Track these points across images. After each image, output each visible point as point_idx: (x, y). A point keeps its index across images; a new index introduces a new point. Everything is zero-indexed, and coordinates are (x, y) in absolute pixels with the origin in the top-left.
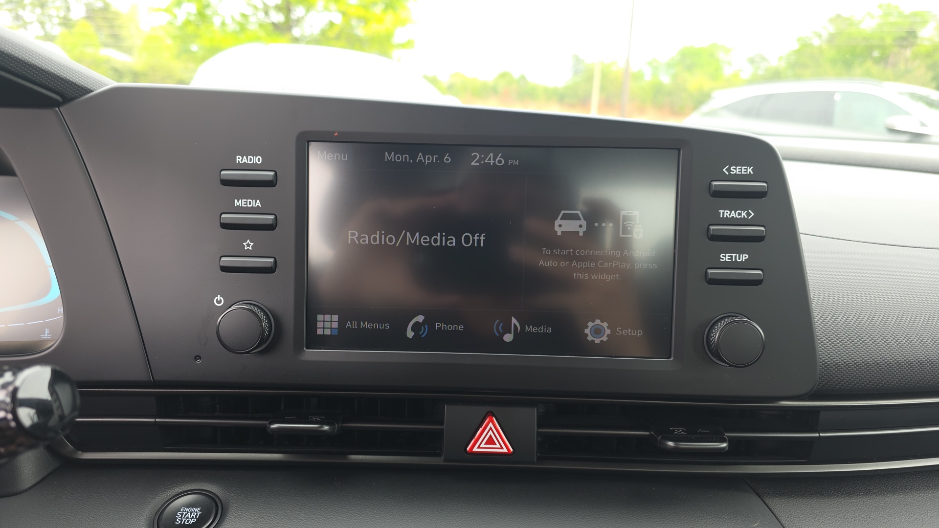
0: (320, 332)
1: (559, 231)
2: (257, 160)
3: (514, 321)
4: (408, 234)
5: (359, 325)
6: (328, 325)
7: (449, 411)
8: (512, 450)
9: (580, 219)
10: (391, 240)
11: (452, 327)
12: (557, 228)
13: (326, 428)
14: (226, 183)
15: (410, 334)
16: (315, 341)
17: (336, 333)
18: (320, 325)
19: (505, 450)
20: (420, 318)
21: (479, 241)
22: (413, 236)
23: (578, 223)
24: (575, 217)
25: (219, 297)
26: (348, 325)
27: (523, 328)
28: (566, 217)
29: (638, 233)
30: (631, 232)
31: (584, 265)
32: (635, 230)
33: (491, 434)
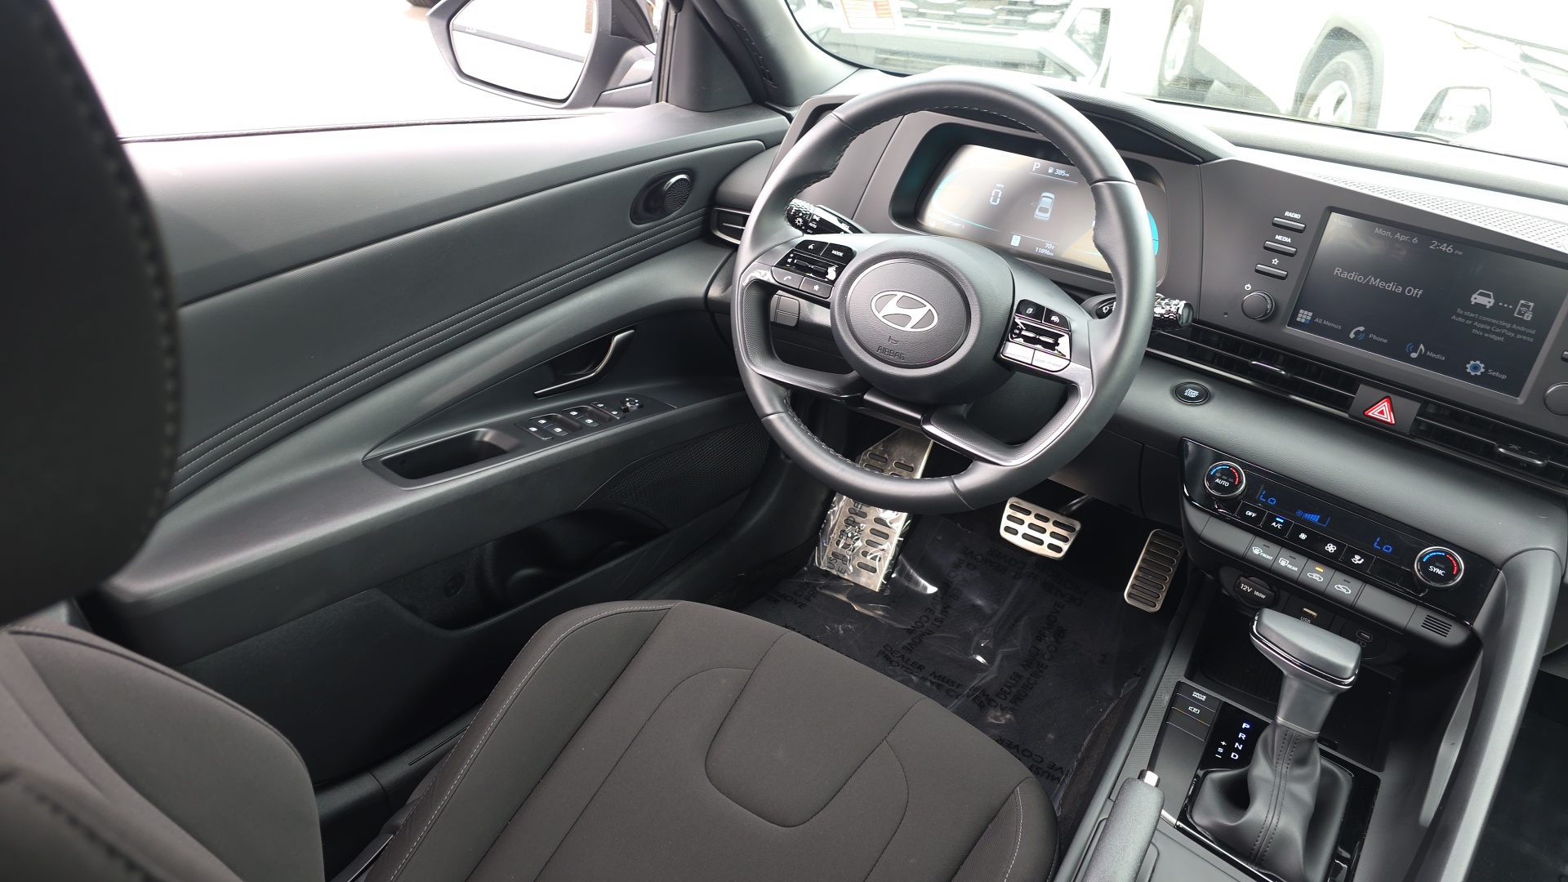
0: (1298, 319)
1: (1473, 301)
2: (1297, 216)
3: (1422, 346)
4: (1372, 278)
5: (1322, 322)
6: (1304, 317)
7: (1363, 390)
8: (1394, 422)
9: (1490, 298)
10: (1360, 279)
11: (1380, 339)
12: (1472, 299)
13: (1283, 373)
14: (1275, 225)
15: (1352, 335)
16: (1293, 323)
17: (1308, 322)
18: (1300, 315)
19: (1389, 420)
20: (1362, 329)
21: (1417, 294)
22: (1375, 280)
23: (1489, 300)
24: (1488, 296)
25: (1249, 285)
26: (1317, 320)
27: (1426, 352)
28: (1482, 294)
29: (1528, 317)
30: (1523, 315)
31: (1482, 326)
32: (1526, 314)
33: (1384, 408)
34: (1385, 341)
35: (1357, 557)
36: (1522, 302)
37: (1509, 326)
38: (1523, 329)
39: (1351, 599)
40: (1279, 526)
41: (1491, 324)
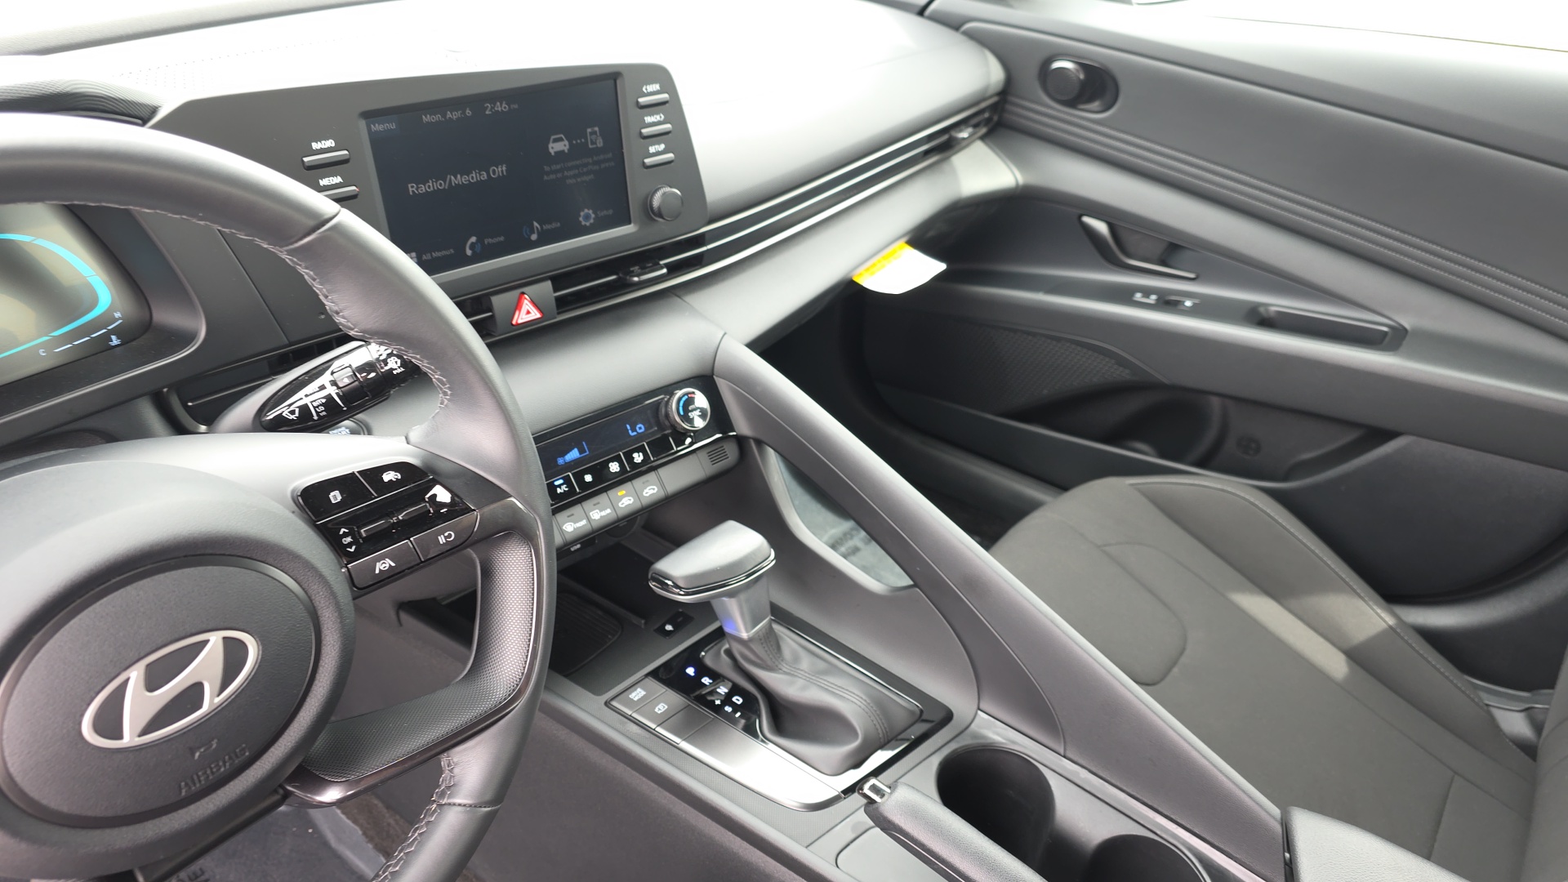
1: (552, 151)
2: (330, 143)
3: (536, 224)
4: (452, 177)
5: (432, 255)
7: (497, 301)
8: (540, 316)
9: (563, 140)
10: (441, 185)
11: (496, 240)
14: (309, 168)
15: (469, 252)
20: (473, 239)
21: (502, 171)
22: (456, 178)
23: (563, 143)
24: (560, 140)
26: (424, 257)
27: (542, 227)
28: (556, 141)
29: (600, 143)
30: (596, 144)
31: (571, 173)
32: (598, 141)
33: (527, 307)
34: (502, 239)
35: (635, 455)
36: (589, 130)
37: (590, 160)
38: (602, 157)
39: (662, 494)
40: (564, 488)
41: (577, 167)
